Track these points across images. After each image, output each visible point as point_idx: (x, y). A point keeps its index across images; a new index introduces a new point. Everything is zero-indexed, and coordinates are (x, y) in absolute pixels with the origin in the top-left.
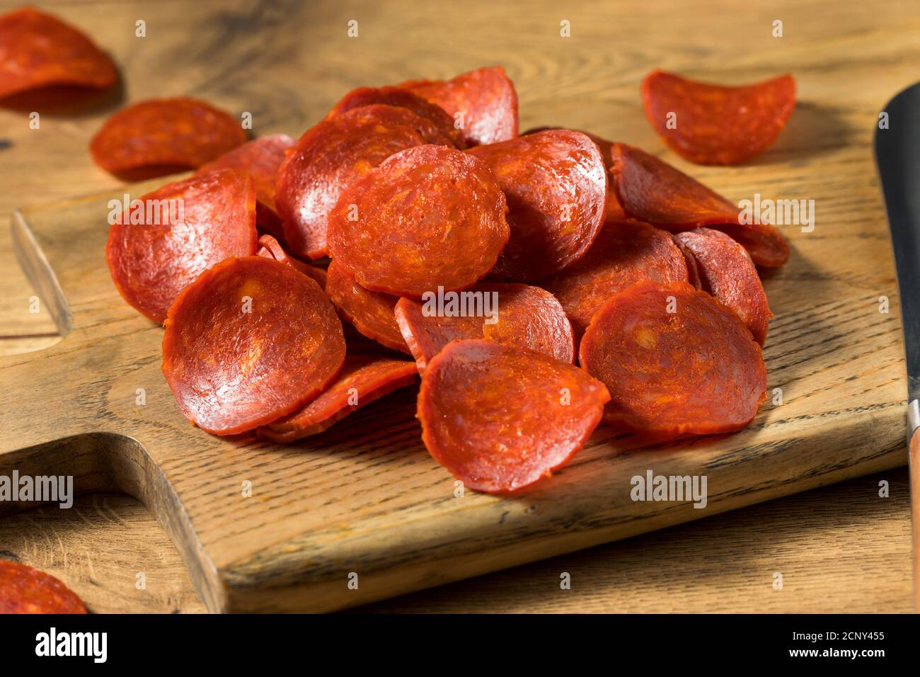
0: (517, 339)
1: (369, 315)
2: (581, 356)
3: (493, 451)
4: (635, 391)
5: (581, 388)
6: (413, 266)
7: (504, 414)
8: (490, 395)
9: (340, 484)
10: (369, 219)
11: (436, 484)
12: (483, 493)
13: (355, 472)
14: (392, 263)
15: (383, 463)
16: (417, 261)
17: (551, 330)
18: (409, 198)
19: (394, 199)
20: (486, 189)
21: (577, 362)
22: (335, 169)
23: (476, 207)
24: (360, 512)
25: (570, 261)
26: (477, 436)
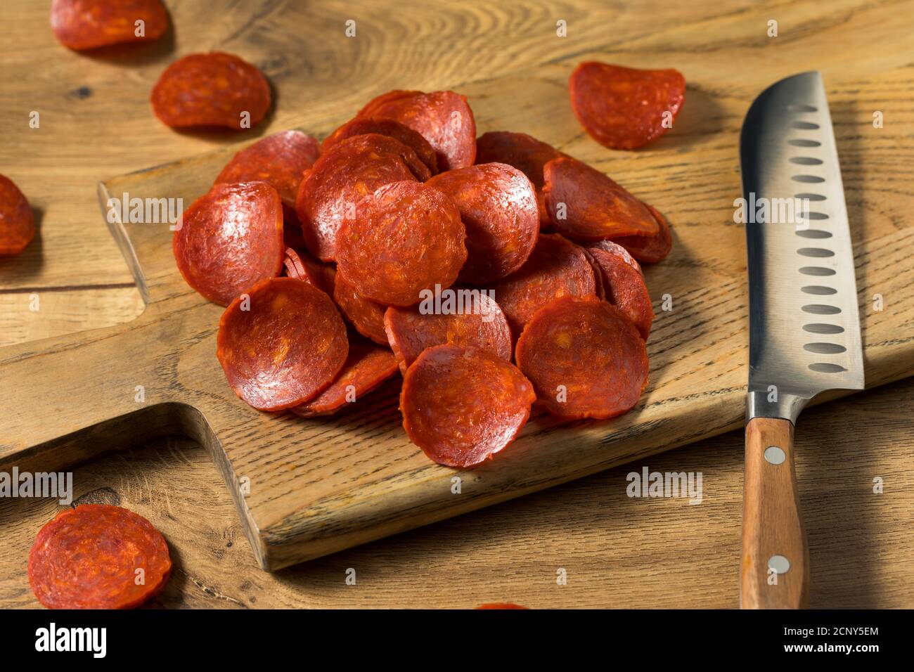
0: (471, 338)
1: (365, 318)
2: (516, 356)
3: (452, 436)
4: (554, 382)
5: (516, 388)
6: (398, 282)
7: (460, 408)
8: (452, 392)
9: (344, 456)
10: (365, 240)
11: (412, 456)
12: (445, 466)
13: (355, 444)
14: (382, 278)
15: (375, 436)
16: (400, 277)
17: (496, 334)
18: (394, 224)
19: (384, 223)
20: (451, 220)
21: (513, 361)
22: (340, 188)
23: (443, 235)
24: (359, 481)
25: (511, 272)
26: (441, 424)
